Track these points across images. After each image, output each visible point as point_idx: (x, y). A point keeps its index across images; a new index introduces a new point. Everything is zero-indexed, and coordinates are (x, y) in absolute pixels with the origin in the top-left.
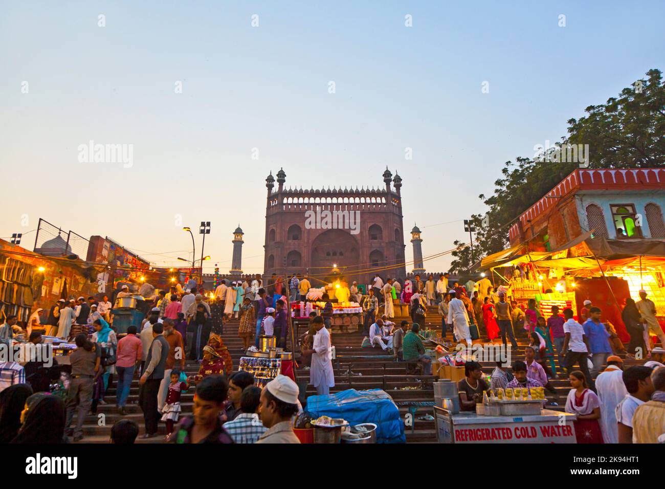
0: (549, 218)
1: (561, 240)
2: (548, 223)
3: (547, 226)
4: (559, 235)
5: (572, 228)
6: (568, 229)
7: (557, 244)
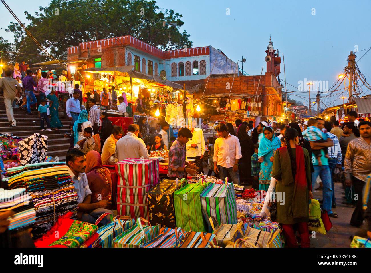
0: (104, 51)
1: (110, 64)
2: (103, 54)
3: (102, 55)
4: (109, 62)
5: (120, 61)
6: (117, 61)
7: (107, 65)
